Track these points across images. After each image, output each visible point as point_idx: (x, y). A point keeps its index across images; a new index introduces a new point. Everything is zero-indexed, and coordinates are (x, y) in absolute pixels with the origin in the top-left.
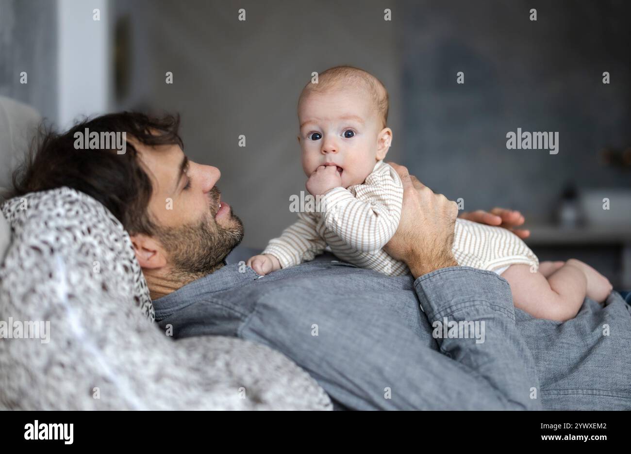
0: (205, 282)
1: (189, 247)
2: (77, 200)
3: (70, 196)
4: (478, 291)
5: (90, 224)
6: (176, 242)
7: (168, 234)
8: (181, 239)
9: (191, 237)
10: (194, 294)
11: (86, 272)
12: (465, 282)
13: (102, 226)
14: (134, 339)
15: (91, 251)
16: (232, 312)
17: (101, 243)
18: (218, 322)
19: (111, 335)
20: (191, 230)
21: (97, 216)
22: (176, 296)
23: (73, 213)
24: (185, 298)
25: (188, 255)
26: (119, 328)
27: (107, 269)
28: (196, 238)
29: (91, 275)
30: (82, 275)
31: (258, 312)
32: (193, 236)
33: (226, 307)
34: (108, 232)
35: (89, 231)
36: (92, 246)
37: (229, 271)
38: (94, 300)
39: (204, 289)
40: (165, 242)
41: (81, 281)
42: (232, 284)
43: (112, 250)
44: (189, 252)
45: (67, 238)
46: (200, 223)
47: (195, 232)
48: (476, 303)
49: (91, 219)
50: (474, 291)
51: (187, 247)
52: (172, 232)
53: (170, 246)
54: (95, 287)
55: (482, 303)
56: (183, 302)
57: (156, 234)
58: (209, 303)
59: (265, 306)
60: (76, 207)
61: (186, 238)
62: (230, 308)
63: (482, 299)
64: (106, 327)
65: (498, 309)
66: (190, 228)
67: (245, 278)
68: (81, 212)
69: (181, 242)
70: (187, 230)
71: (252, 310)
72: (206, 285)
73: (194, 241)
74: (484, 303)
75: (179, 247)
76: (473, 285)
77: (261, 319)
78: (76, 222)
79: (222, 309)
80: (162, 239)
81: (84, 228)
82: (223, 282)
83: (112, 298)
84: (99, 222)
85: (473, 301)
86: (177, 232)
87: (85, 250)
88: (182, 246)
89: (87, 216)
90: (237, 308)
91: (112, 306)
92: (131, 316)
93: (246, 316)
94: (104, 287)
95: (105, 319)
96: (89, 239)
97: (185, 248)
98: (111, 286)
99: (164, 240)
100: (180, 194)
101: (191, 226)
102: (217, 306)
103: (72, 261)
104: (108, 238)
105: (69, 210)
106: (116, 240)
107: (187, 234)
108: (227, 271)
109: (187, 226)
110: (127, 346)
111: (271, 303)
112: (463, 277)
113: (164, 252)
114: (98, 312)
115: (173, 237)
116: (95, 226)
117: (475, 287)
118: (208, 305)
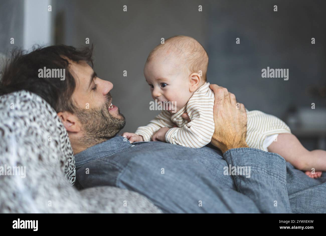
0: (101, 146)
1: (94, 122)
2: (29, 100)
3: (25, 96)
4: (261, 163)
5: (35, 115)
6: (87, 119)
7: (82, 113)
8: (90, 117)
9: (95, 116)
10: (94, 153)
11: (29, 148)
12: (256, 157)
13: (43, 116)
14: (55, 193)
15: (35, 132)
16: (114, 166)
17: (41, 126)
18: (106, 172)
19: (41, 190)
20: (95, 112)
21: (40, 110)
22: (84, 153)
23: (26, 108)
24: (89, 155)
25: (94, 127)
26: (47, 186)
27: (43, 145)
28: (98, 117)
29: (33, 150)
30: (27, 150)
31: (129, 167)
32: (97, 116)
33: (112, 163)
34: (46, 120)
35: (34, 119)
36: (36, 128)
37: (115, 141)
38: (32, 166)
39: (100, 149)
40: (80, 118)
41: (26, 154)
42: (116, 148)
43: (48, 131)
44: (94, 125)
45: (20, 123)
46: (101, 109)
47: (98, 114)
48: (258, 168)
49: (36, 112)
50: (259, 162)
51: (93, 122)
52: (85, 112)
53: (83, 120)
54: (34, 158)
55: (262, 169)
56: (88, 157)
57: (76, 112)
58: (102, 161)
59: (134, 163)
60: (28, 104)
61: (93, 117)
62: (114, 164)
63: (262, 167)
64: (39, 184)
65: (273, 175)
66: (95, 111)
67: (123, 146)
68: (31, 107)
69: (90, 119)
70: (93, 112)
71: (125, 165)
72: (101, 148)
73: (97, 119)
74: (263, 169)
75: (88, 122)
76: (259, 159)
77: (131, 171)
78: (26, 114)
79: (108, 165)
80: (78, 115)
81: (32, 117)
82: (111, 147)
83: (44, 165)
84: (41, 113)
85: (257, 167)
86: (88, 113)
87: (30, 132)
88: (90, 121)
89: (34, 110)
90: (117, 164)
91: (43, 170)
92: (55, 177)
93: (122, 169)
94: (40, 158)
95: (39, 180)
96: (34, 124)
97: (92, 123)
98: (44, 156)
99: (80, 117)
100: (91, 91)
101: (96, 110)
102: (107, 163)
103: (21, 140)
104: (46, 124)
105: (24, 106)
106: (51, 125)
107: (93, 114)
108: (114, 141)
109: (94, 110)
110: (51, 197)
111: (137, 162)
112: (255, 154)
113: (79, 124)
114: (35, 174)
115: (85, 115)
116: (38, 116)
117: (260, 160)
118: (101, 162)
